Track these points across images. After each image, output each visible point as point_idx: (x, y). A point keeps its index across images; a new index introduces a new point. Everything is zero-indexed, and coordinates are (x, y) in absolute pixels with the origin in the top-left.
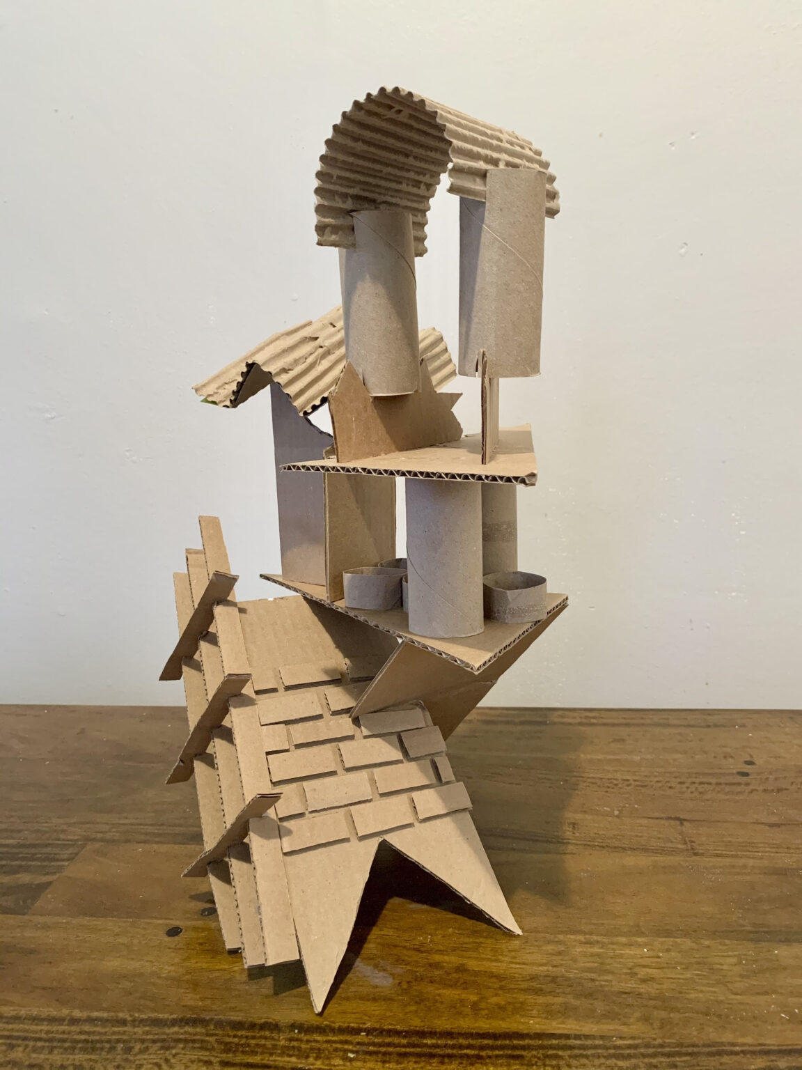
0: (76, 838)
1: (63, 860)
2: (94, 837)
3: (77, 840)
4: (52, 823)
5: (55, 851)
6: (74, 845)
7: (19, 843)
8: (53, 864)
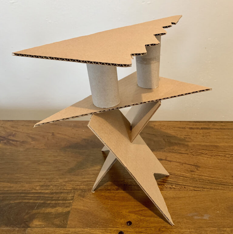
0: (70, 189)
1: (70, 200)
2: (76, 188)
3: (71, 190)
4: (59, 181)
5: (65, 195)
6: (71, 192)
7: (51, 192)
8: (67, 202)
